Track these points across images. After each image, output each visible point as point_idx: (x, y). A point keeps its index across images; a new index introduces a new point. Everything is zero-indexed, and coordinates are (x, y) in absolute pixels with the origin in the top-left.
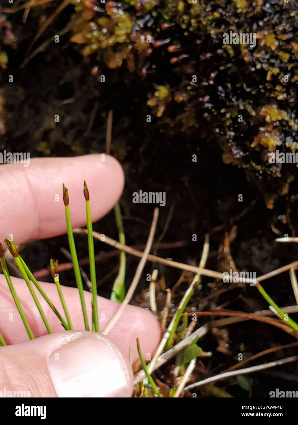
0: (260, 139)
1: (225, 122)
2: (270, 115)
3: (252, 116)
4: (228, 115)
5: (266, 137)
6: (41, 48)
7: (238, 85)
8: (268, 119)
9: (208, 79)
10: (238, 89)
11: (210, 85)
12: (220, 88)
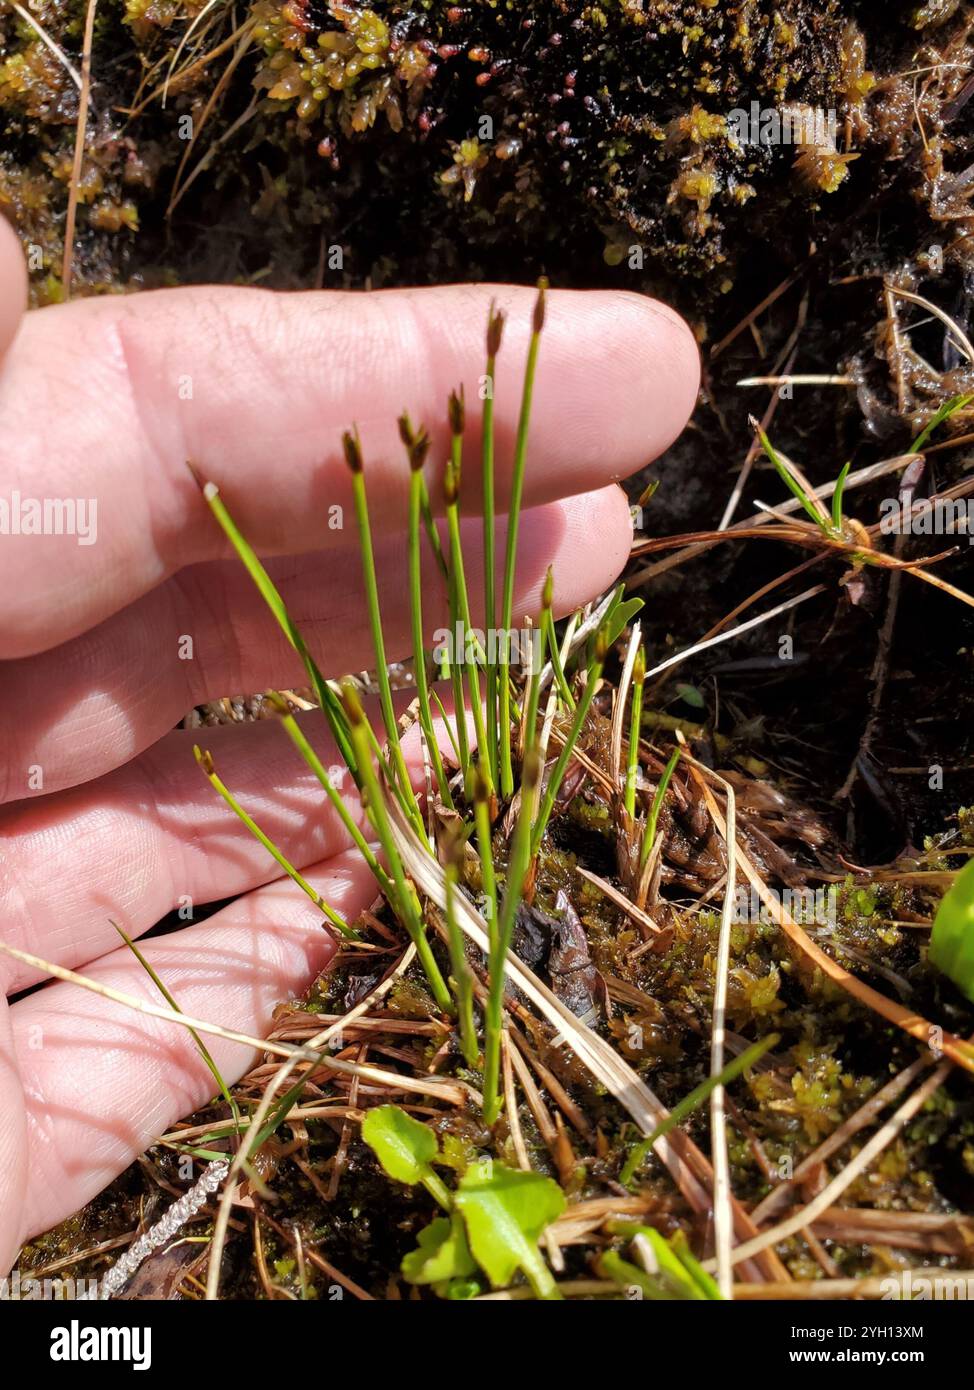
0: (684, 184)
1: (607, 168)
2: (698, 127)
3: (660, 142)
4: (612, 153)
5: (695, 177)
6: (203, 165)
7: (623, 87)
8: (695, 135)
9: (561, 86)
10: (625, 93)
11: (566, 99)
12: (589, 99)
